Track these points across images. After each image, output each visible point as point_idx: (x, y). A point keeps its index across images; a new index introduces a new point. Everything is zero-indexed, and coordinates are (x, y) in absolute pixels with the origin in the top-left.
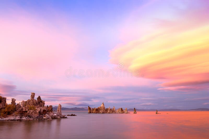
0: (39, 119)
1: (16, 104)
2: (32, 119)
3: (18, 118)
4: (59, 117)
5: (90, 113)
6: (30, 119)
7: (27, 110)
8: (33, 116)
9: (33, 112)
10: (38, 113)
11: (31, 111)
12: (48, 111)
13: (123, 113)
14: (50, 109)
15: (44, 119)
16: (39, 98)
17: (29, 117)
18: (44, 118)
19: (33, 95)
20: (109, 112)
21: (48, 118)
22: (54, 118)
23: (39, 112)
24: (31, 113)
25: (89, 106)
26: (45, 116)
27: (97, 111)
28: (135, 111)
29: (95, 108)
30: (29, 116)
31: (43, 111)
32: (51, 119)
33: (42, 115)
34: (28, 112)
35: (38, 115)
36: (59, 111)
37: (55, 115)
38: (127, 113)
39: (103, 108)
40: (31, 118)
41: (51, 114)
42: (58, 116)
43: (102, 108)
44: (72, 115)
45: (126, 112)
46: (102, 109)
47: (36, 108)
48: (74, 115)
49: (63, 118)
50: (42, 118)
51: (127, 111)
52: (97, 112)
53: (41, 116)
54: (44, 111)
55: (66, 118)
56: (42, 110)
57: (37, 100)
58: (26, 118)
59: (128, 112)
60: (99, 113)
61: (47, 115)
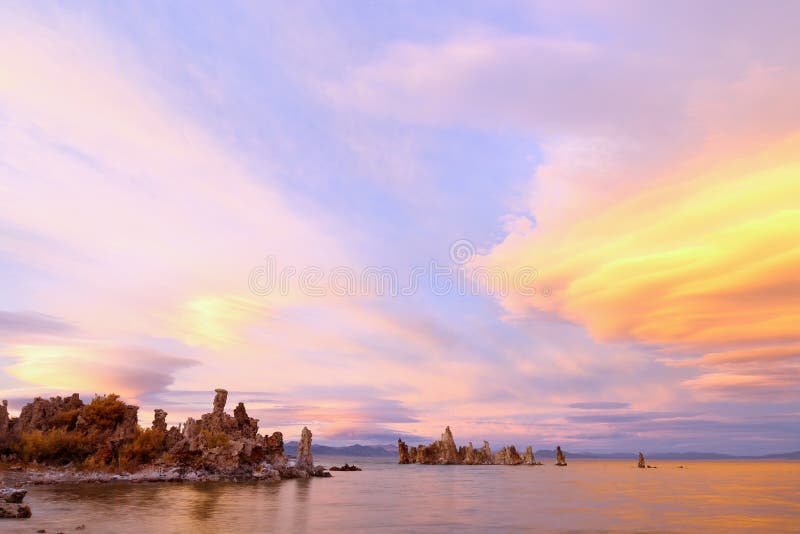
0: (237, 478)
1: (168, 428)
2: (215, 477)
3: (172, 474)
4: (304, 472)
5: (405, 461)
6: (210, 477)
7: (201, 447)
8: (221, 469)
9: (221, 454)
10: (237, 458)
11: (215, 451)
12: (268, 453)
13: (519, 464)
14: (275, 444)
15: (257, 478)
16: (240, 409)
17: (207, 472)
18: (256, 474)
19: (221, 398)
20: (468, 459)
21: (270, 477)
22: (288, 475)
23: (241, 455)
24: (212, 457)
25: (400, 441)
26: (258, 470)
27: (430, 455)
28: (563, 458)
29: (420, 446)
30: (207, 469)
31: (253, 450)
32: (279, 478)
33: (250, 464)
34: (206, 453)
35: (237, 465)
36: (305, 453)
37: (292, 463)
38: (533, 464)
39: (449, 446)
40: (212, 473)
41: (280, 462)
42: (302, 468)
43: (446, 445)
44: (346, 468)
45: (529, 461)
46: (445, 450)
47: (231, 442)
48: (353, 469)
49: (316, 475)
50: (248, 475)
51: (533, 458)
52: (427, 459)
53: (246, 467)
54: (256, 450)
55: (327, 475)
56: (249, 449)
57: (232, 415)
58: (199, 473)
59: (537, 461)
60: (435, 464)
61: (264, 463)
